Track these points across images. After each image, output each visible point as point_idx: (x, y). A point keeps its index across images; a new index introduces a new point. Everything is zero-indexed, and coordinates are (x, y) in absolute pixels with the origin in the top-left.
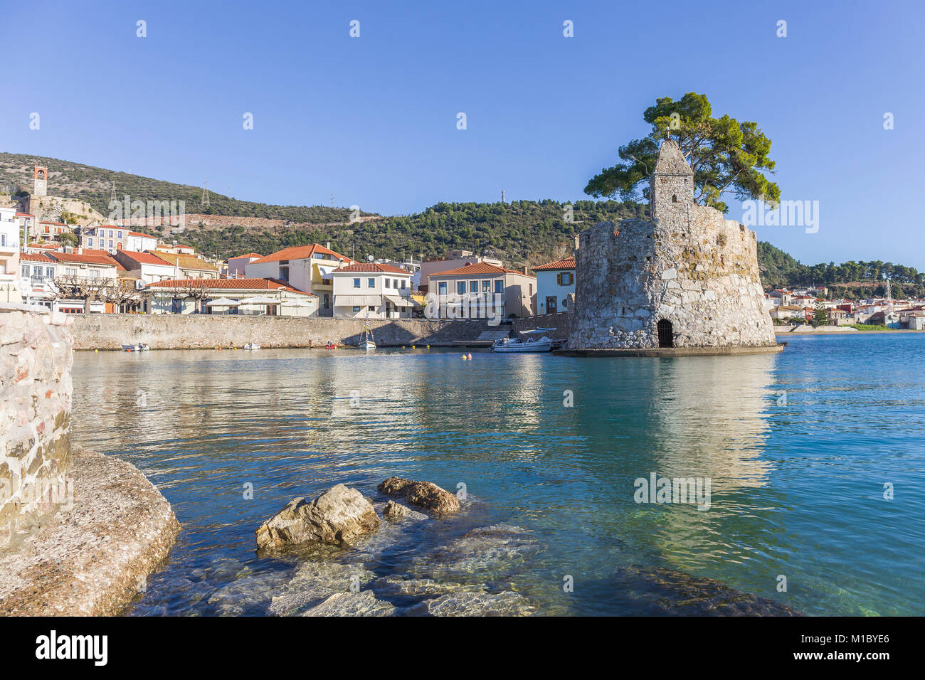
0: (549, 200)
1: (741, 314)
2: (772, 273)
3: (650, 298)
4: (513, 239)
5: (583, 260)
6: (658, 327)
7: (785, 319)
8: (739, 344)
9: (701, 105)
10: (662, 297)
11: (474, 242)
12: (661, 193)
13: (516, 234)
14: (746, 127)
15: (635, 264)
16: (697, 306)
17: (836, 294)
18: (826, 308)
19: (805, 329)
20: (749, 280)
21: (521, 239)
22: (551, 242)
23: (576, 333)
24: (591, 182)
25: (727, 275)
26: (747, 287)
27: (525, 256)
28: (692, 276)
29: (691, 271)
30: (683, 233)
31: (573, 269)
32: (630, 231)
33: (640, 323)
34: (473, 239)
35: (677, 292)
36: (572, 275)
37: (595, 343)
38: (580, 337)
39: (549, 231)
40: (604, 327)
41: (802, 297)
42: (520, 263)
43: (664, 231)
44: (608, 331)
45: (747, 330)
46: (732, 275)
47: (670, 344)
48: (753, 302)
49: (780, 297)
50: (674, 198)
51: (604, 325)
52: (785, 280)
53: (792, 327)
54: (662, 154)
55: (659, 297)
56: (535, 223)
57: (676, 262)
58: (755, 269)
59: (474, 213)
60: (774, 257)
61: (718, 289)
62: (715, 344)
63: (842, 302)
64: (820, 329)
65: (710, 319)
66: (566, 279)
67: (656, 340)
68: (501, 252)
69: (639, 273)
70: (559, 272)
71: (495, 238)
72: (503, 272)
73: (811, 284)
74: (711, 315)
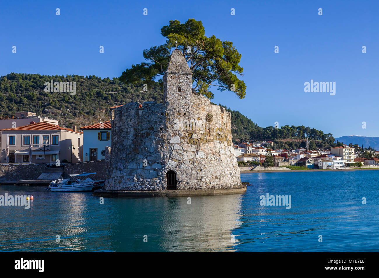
0: (94, 76)
1: (221, 167)
2: (241, 131)
3: (162, 156)
4: (67, 102)
5: (117, 128)
6: (167, 176)
7: (248, 162)
8: (219, 187)
9: (198, 28)
10: (170, 155)
11: (38, 103)
12: (171, 85)
13: (69, 99)
14: (226, 45)
15: (152, 132)
16: (193, 161)
17: (278, 146)
18: (272, 155)
19: (259, 168)
20: (226, 144)
21: (73, 103)
22: (94, 106)
23: (111, 179)
24: (124, 73)
25: (212, 141)
26: (225, 149)
27: (75, 115)
28: (190, 141)
29: (189, 138)
30: (184, 112)
31: (110, 129)
32: (150, 109)
33: (155, 173)
34: (37, 101)
35: (180, 152)
36: (109, 134)
37: (124, 187)
38: (113, 182)
39: (93, 98)
40: (130, 175)
41: (258, 148)
42: (71, 120)
43: (172, 111)
44: (133, 178)
45: (224, 178)
46: (215, 141)
47: (175, 188)
48: (228, 159)
49: (245, 148)
50: (179, 90)
51: (130, 174)
52: (248, 137)
53: (252, 167)
54: (172, 59)
55: (168, 156)
56: (83, 92)
57: (180, 132)
58: (230, 137)
59: (38, 82)
60: (242, 122)
61: (206, 151)
62: (204, 187)
63: (282, 152)
64: (269, 169)
65: (201, 170)
66: (104, 136)
67: (165, 185)
68: (57, 111)
69: (155, 139)
70: (99, 131)
71: (53, 101)
72: (58, 129)
73: (263, 139)
74: (202, 168)
